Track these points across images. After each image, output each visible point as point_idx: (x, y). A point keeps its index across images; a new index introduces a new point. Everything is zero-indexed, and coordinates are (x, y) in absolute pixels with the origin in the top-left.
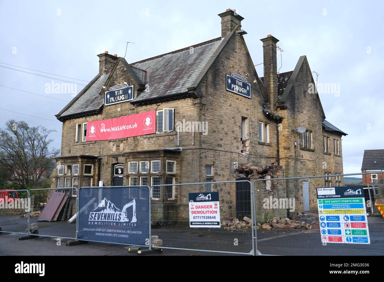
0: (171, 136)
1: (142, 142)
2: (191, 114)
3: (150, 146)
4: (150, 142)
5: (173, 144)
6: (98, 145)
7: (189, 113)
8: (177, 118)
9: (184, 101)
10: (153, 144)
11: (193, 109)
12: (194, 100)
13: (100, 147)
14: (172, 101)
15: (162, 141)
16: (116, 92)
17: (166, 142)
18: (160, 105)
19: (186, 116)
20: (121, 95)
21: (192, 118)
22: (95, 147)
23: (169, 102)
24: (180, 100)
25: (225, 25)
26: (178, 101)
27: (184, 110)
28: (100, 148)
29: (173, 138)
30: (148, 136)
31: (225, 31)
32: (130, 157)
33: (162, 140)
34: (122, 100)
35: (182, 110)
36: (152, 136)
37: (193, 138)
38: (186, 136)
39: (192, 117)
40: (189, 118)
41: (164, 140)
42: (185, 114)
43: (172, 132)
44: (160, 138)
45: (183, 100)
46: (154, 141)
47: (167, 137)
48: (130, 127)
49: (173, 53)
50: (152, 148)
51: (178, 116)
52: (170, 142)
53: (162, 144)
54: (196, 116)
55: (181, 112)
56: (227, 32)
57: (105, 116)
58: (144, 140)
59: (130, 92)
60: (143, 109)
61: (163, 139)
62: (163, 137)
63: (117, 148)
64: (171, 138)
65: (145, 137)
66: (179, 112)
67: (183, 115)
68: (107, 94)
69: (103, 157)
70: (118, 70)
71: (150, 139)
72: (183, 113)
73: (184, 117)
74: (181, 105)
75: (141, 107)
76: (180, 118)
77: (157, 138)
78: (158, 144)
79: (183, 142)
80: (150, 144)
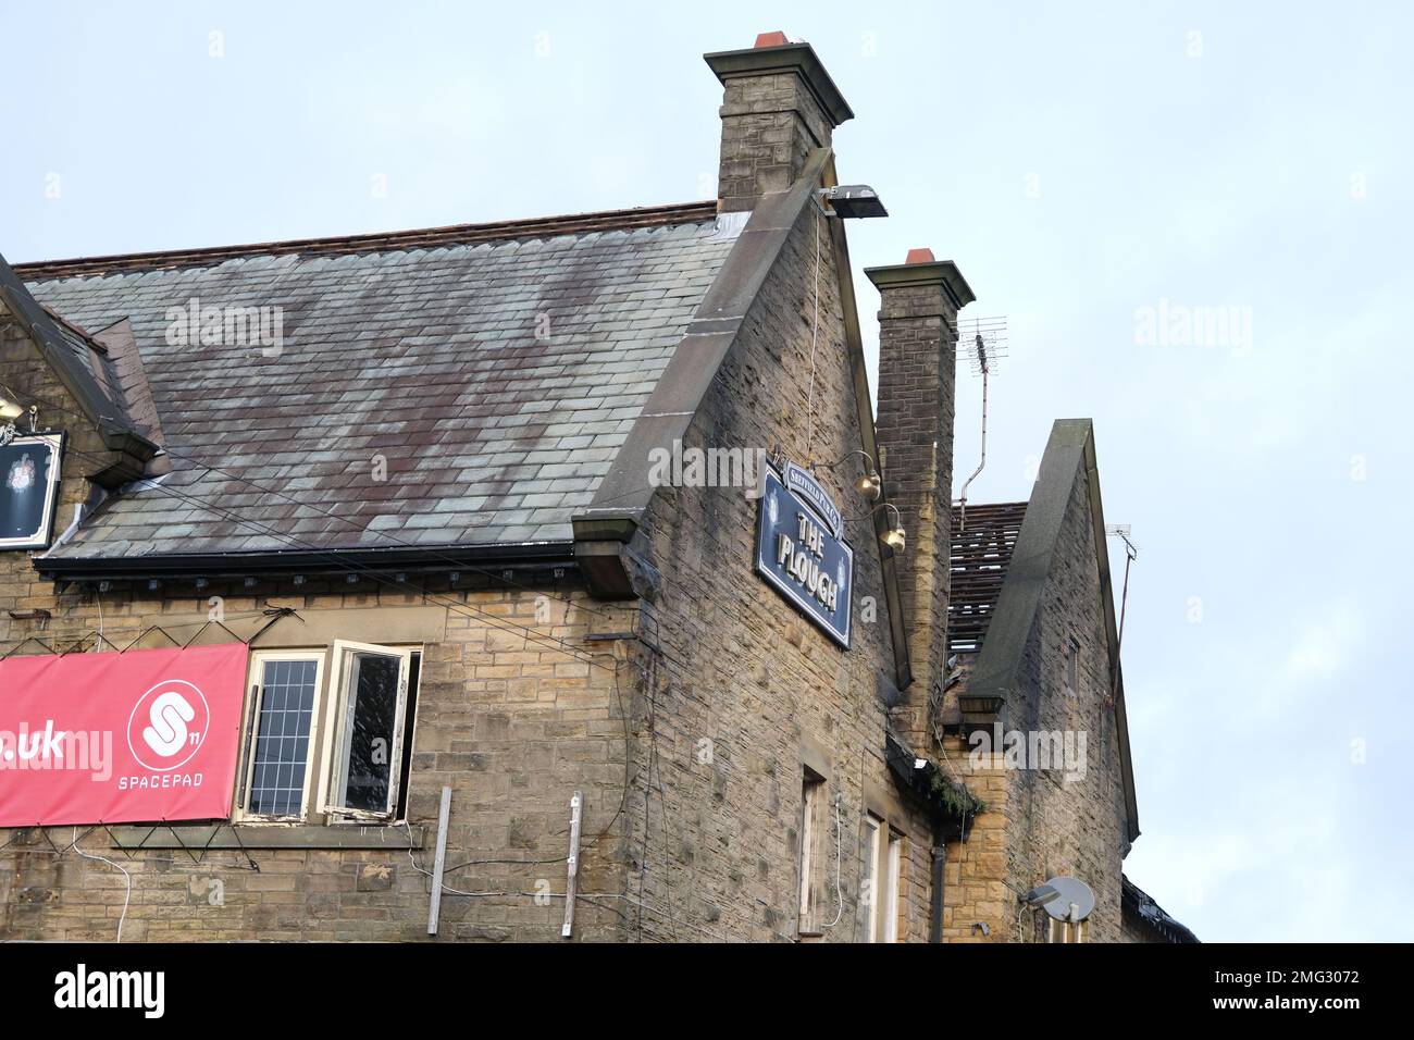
0: (376, 856)
1: (90, 877)
2: (561, 704)
3: (166, 918)
4: (171, 886)
5: (381, 915)
7: (544, 701)
8: (438, 723)
9: (509, 608)
11: (580, 670)
12: (590, 606)
14: (401, 598)
15: (289, 886)
17: (324, 900)
18: (287, 612)
19: (514, 721)
21: (567, 741)
23: (371, 601)
24: (471, 598)
25: (752, 131)
26: (455, 598)
27: (500, 672)
29: (384, 873)
30: (161, 837)
31: (747, 172)
33: (280, 876)
35: (483, 672)
36: (201, 835)
37: (571, 887)
38: (505, 870)
39: (568, 729)
40: (540, 736)
41: (302, 882)
42: (510, 704)
43: (382, 823)
44: (267, 863)
45: (498, 597)
46: (215, 877)
47: (335, 856)
49: (307, 249)
50: (185, 928)
51: (451, 714)
52: (356, 901)
53: (281, 907)
54: (609, 726)
55: (470, 687)
56: (762, 178)
58: (119, 865)
60: (133, 622)
61: (296, 868)
62: (302, 856)
64: (369, 871)
65: (126, 837)
66: (460, 686)
67: (492, 707)
71: (179, 859)
72: (490, 696)
73: (497, 720)
74: (480, 634)
75: (110, 611)
76: (463, 729)
77: (242, 859)
78: (246, 902)
79: (478, 904)
80: (171, 896)
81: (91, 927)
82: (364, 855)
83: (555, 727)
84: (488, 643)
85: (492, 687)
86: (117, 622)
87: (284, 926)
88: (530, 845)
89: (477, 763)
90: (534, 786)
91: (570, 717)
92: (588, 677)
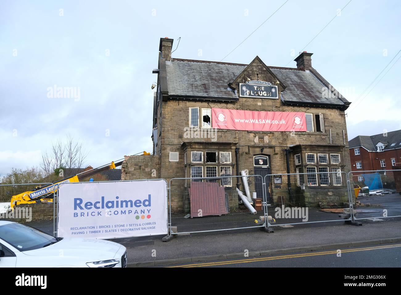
1: (291, 137)
2: (339, 121)
4: (301, 138)
5: (325, 142)
6: (230, 134)
7: (337, 121)
9: (332, 111)
10: (304, 140)
11: (340, 118)
12: (340, 111)
13: (234, 136)
14: (320, 109)
15: (314, 139)
16: (254, 87)
17: (318, 140)
18: (308, 109)
20: (263, 91)
22: (226, 136)
23: (317, 109)
24: (328, 109)
25: (307, 62)
26: (326, 109)
28: (235, 138)
29: (325, 138)
30: (299, 133)
32: (307, 149)
33: (313, 138)
34: (263, 96)
35: (330, 117)
36: (304, 133)
37: (344, 140)
39: (340, 124)
40: (337, 124)
41: (316, 138)
42: (334, 121)
44: (311, 136)
45: (331, 109)
46: (306, 138)
47: (319, 136)
48: (276, 122)
50: (303, 143)
51: (328, 121)
52: (322, 141)
53: (314, 141)
55: (329, 119)
57: (239, 107)
58: (295, 136)
59: (273, 90)
61: (315, 137)
62: (315, 135)
63: (260, 140)
64: (323, 137)
67: (332, 121)
68: (242, 86)
69: (240, 147)
70: (255, 67)
71: (301, 135)
72: (332, 120)
73: (333, 122)
74: (329, 113)
75: (287, 107)
76: (329, 123)
77: (309, 136)
78: (310, 140)
79: (335, 141)
80: (301, 140)
81: (292, 143)
82: (322, 136)
83: (339, 123)
84: (331, 114)
85: (332, 119)
86: (288, 108)
87: (314, 143)
88: (339, 135)
89: (332, 127)
90: (338, 129)
91: (340, 122)
92: (341, 118)
